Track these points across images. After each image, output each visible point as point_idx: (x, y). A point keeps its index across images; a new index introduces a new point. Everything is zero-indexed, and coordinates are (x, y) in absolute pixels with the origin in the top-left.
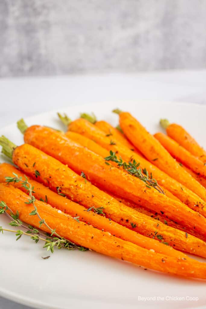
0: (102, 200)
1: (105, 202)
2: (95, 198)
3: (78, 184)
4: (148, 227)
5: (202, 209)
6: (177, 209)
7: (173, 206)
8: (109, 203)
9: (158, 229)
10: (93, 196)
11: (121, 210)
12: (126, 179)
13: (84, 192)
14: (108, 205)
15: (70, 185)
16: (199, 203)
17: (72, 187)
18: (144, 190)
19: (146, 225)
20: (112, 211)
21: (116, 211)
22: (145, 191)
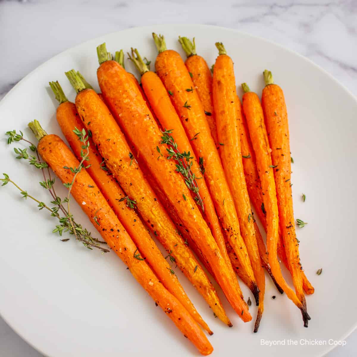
0: (138, 193)
1: (140, 196)
2: (133, 187)
3: (121, 165)
4: (168, 242)
5: (230, 237)
6: (199, 236)
7: (197, 231)
8: (143, 198)
9: (175, 249)
10: (131, 184)
11: (151, 211)
12: (168, 178)
13: (125, 176)
14: (141, 200)
15: (114, 163)
16: (230, 228)
17: (115, 166)
18: (179, 199)
19: (166, 239)
20: (142, 208)
21: (146, 211)
22: (179, 202)
